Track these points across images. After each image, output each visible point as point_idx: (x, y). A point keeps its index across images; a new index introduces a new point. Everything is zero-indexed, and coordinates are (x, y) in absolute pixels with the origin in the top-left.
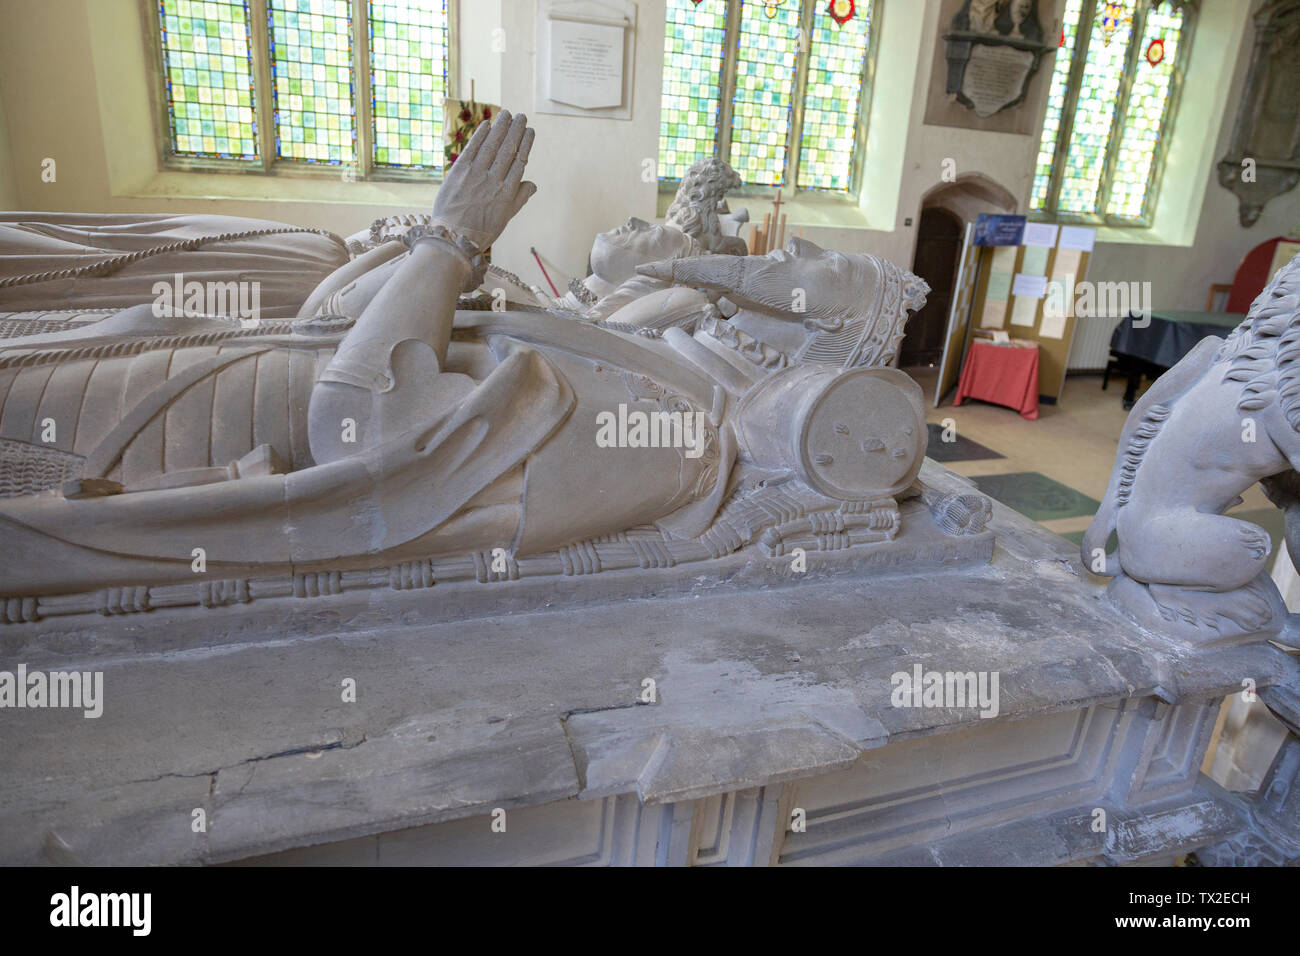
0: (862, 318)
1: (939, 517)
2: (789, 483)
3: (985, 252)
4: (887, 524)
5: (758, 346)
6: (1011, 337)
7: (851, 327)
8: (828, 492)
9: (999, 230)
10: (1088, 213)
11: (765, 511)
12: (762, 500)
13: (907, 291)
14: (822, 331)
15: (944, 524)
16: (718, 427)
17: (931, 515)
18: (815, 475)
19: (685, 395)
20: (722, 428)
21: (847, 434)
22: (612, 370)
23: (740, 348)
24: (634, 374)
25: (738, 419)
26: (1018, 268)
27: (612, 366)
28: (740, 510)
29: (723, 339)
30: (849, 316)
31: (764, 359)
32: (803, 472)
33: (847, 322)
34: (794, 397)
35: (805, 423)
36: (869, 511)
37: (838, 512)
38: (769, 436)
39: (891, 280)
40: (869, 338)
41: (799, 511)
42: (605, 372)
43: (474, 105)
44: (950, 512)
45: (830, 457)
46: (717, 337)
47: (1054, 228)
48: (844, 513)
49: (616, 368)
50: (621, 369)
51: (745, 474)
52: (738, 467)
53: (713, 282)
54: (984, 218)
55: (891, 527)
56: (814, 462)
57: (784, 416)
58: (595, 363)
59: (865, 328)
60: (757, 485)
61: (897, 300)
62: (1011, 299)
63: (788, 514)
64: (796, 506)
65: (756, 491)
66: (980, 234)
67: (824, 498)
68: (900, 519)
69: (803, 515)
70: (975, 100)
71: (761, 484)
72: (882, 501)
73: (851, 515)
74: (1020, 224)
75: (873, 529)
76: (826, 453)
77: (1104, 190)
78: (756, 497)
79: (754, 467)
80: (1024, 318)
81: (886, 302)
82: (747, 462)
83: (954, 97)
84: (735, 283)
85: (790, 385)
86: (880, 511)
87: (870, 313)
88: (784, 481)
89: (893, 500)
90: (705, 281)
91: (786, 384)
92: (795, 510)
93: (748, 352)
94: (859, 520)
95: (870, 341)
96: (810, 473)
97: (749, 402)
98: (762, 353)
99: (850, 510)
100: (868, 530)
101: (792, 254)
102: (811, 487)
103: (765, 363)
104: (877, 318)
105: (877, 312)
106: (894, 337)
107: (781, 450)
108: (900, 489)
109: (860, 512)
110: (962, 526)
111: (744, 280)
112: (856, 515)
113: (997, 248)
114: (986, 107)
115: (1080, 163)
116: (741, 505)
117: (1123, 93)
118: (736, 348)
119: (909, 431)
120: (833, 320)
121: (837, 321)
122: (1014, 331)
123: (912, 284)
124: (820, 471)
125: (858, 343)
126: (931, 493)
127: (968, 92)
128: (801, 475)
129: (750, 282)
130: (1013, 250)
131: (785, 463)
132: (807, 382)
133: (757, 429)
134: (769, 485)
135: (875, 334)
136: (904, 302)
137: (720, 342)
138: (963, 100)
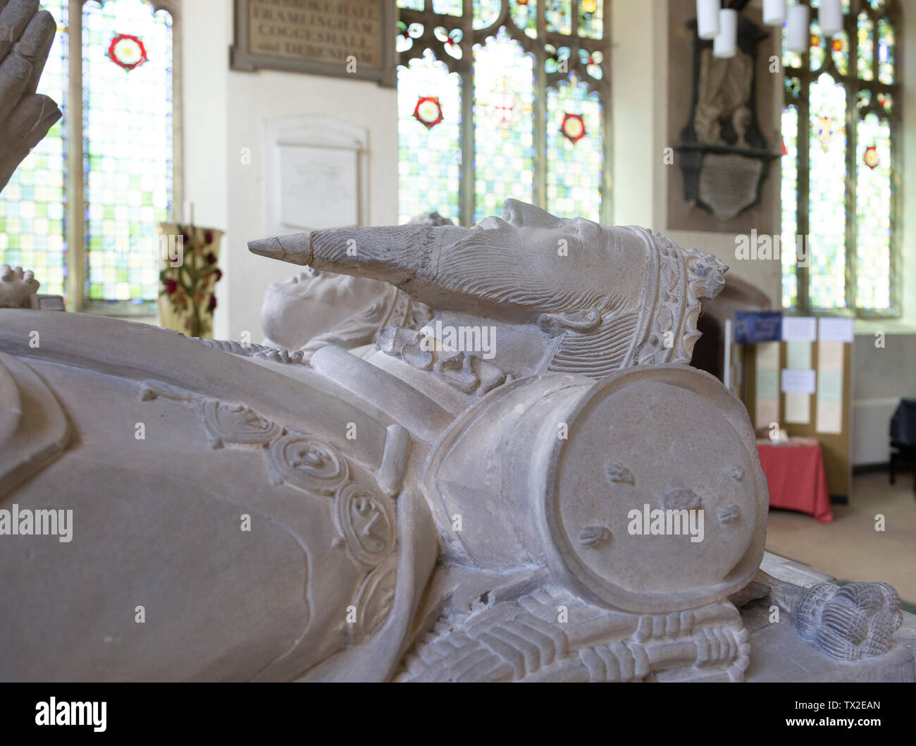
0: (631, 310)
1: (810, 631)
2: (537, 591)
3: (748, 351)
4: (728, 652)
5: (465, 362)
6: (790, 434)
7: (614, 326)
8: (610, 599)
9: (758, 327)
10: (839, 309)
11: (492, 652)
12: (487, 630)
13: (693, 270)
14: (569, 331)
15: (822, 642)
16: (396, 497)
17: (794, 630)
18: (582, 568)
19: (326, 439)
20: (402, 498)
21: (632, 483)
22: (176, 398)
23: (436, 366)
24: (223, 403)
25: (432, 480)
26: (783, 364)
27: (175, 389)
28: (445, 654)
29: (408, 356)
30: (610, 307)
31: (478, 383)
32: (560, 567)
33: (609, 317)
34: (529, 430)
35: (551, 467)
36: (690, 632)
37: (635, 640)
38: (490, 506)
39: (667, 254)
40: (645, 340)
41: (557, 644)
42: (161, 402)
43: (194, 229)
44: (828, 618)
45: (604, 530)
46: (398, 355)
47: (811, 322)
48: (646, 638)
49: (185, 393)
50: (195, 395)
51: (454, 584)
52: (441, 572)
53: (381, 258)
54: (741, 316)
55: (735, 658)
56: (576, 542)
57: (514, 462)
58: (144, 386)
59: (638, 325)
60: (476, 602)
61: (681, 281)
62: (782, 397)
63: (536, 653)
64: (551, 636)
65: (476, 613)
66: (740, 332)
67: (604, 612)
68: (748, 641)
69: (567, 653)
70: (713, 205)
71: (484, 599)
72: (712, 610)
73: (659, 643)
74: (776, 320)
75: (704, 665)
76: (596, 523)
77: (850, 285)
78: (475, 625)
79: (472, 570)
80: (799, 414)
81: (664, 285)
82: (459, 560)
83: (692, 203)
84: (419, 261)
85: (520, 409)
86: (711, 629)
87: (641, 301)
88: (526, 589)
89: (729, 606)
90: (367, 258)
91: (512, 409)
92: (549, 643)
93: (451, 374)
94: (675, 652)
95: (648, 345)
96: (572, 564)
97: (450, 446)
98: (474, 372)
99: (656, 631)
100: (694, 668)
101: (510, 222)
102: (576, 594)
103: (480, 390)
104: (654, 309)
105: (653, 297)
106: (685, 338)
107: (516, 529)
108: (738, 584)
109: (675, 635)
110: (857, 642)
111: (434, 256)
112: (669, 641)
113: (760, 346)
114: (726, 211)
115: (822, 260)
116: (445, 644)
117: (850, 195)
118: (430, 368)
119: (739, 474)
120: (585, 314)
121: (592, 315)
122: (791, 429)
123: (698, 262)
124: (590, 559)
125: (630, 348)
126: (785, 591)
127: (706, 198)
128: (557, 573)
129: (443, 258)
130: (774, 347)
131: (524, 554)
132: (549, 401)
133: (469, 496)
134: (499, 599)
135: (654, 333)
136: (691, 286)
137: (403, 362)
138: (701, 205)
